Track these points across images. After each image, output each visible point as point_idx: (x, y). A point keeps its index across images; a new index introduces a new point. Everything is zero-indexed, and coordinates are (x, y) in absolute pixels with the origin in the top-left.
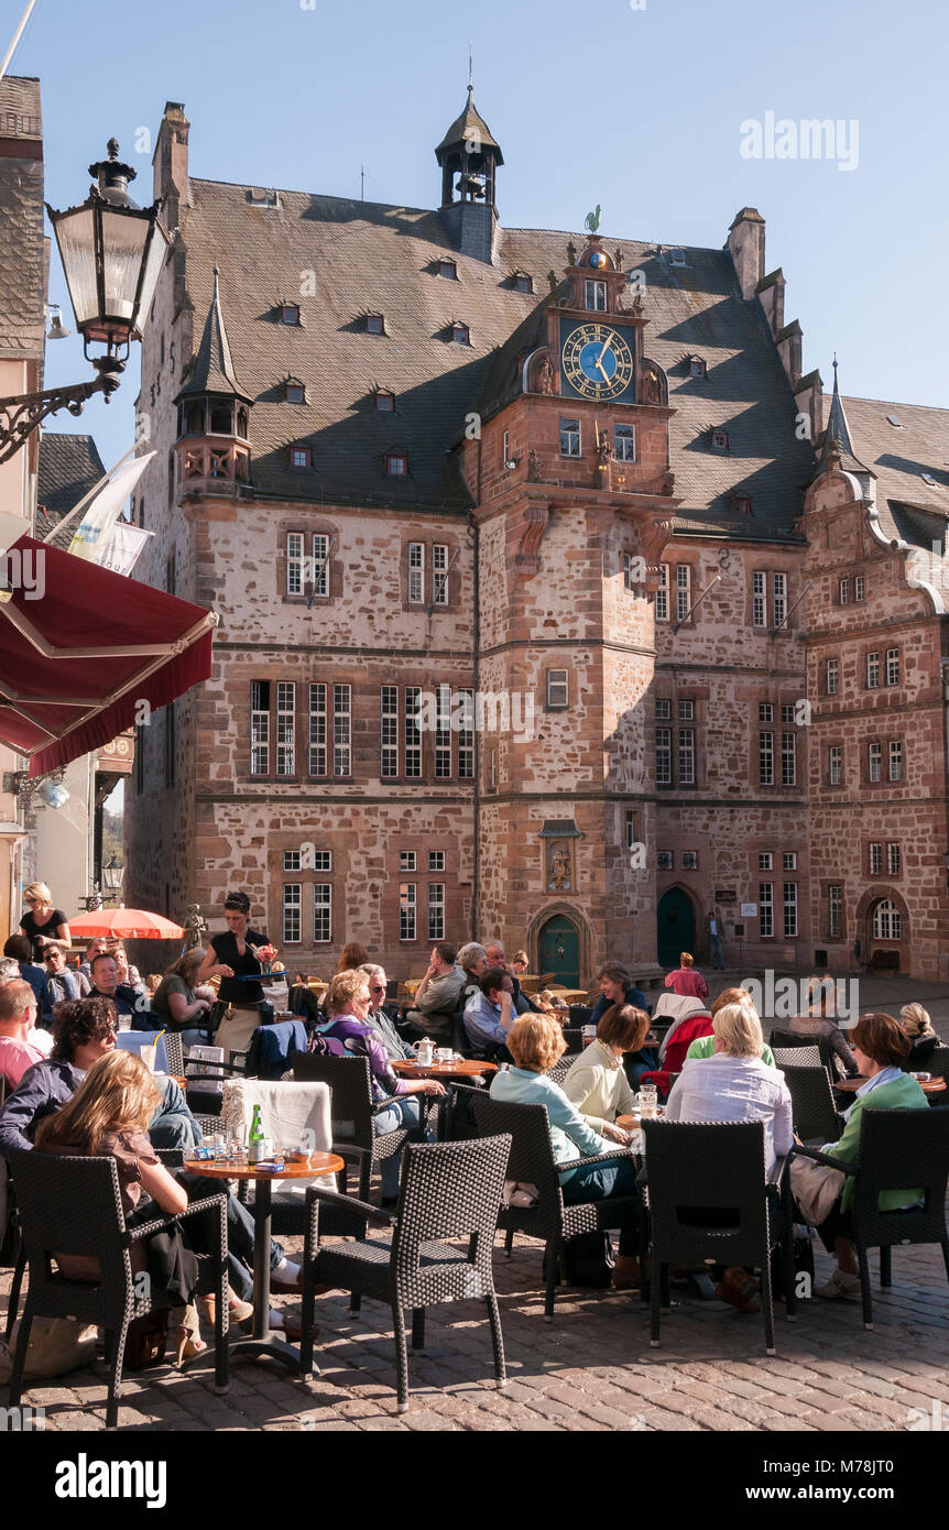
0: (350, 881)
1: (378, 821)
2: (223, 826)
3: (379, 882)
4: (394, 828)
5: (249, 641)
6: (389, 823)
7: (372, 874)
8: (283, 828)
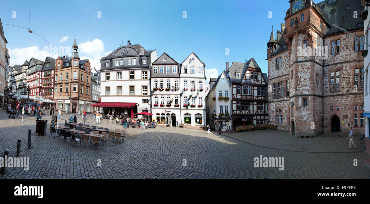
0: (284, 114)
1: (286, 104)
2: (271, 106)
3: (286, 114)
4: (288, 105)
5: (272, 78)
6: (288, 104)
7: (286, 113)
8: (276, 106)
